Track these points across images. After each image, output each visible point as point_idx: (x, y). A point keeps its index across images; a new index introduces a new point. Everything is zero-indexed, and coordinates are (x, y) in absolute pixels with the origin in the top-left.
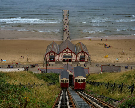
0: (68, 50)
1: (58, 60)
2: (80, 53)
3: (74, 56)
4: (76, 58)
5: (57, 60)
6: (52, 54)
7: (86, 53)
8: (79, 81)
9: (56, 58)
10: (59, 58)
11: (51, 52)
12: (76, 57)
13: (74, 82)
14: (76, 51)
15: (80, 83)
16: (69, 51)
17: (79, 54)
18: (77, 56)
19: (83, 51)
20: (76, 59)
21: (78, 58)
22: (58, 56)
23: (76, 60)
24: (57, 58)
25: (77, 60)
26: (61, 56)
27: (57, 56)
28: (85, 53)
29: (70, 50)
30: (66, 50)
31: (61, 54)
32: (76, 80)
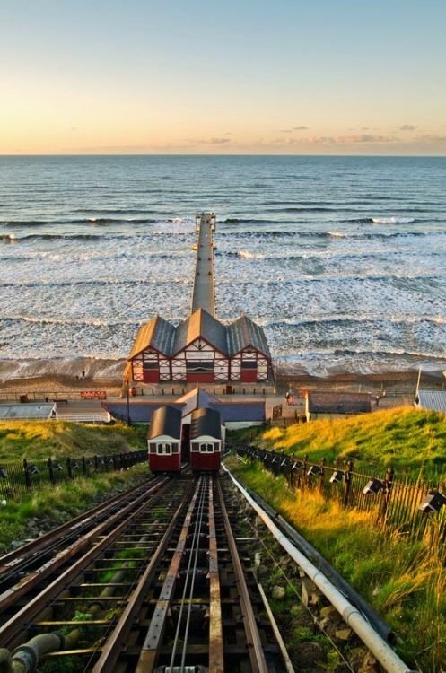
0: (203, 344)
1: (171, 377)
2: (242, 352)
3: (222, 363)
4: (229, 370)
5: (168, 377)
6: (151, 356)
7: (262, 354)
8: (203, 447)
9: (164, 370)
10: (175, 370)
11: (146, 349)
12: (230, 367)
13: (191, 451)
14: (229, 347)
15: (207, 452)
16: (208, 348)
17: (239, 356)
18: (232, 363)
19: (250, 346)
20: (230, 373)
21: (236, 370)
22: (171, 363)
23: (229, 376)
24: (167, 370)
25: (232, 376)
26: (179, 363)
27: (168, 363)
28: (257, 352)
29: (208, 343)
30: (197, 344)
31: (179, 357)
32: (196, 445)
